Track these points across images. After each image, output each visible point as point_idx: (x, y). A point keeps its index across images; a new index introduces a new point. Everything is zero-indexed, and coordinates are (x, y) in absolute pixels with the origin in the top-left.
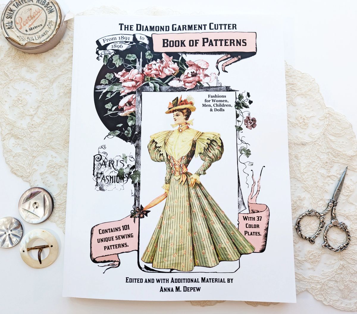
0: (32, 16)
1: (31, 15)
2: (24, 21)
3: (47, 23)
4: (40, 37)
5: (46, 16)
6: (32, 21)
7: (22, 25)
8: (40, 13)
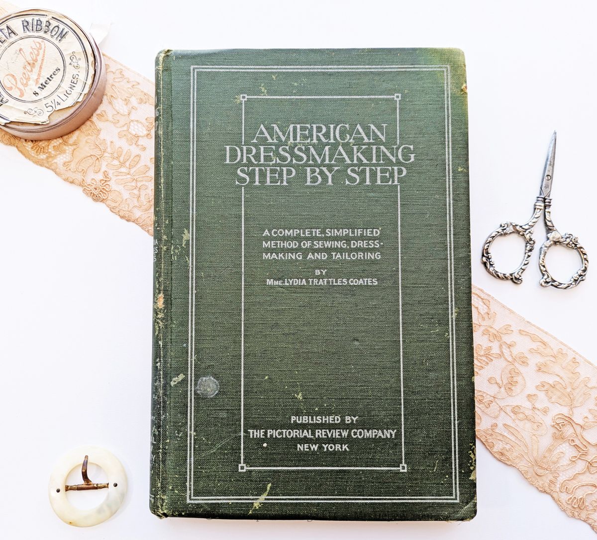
0: (31, 62)
1: (27, 61)
2: (21, 78)
3: (68, 61)
4: (68, 92)
5: (58, 48)
6: (36, 70)
7: (22, 87)
8: (43, 47)
